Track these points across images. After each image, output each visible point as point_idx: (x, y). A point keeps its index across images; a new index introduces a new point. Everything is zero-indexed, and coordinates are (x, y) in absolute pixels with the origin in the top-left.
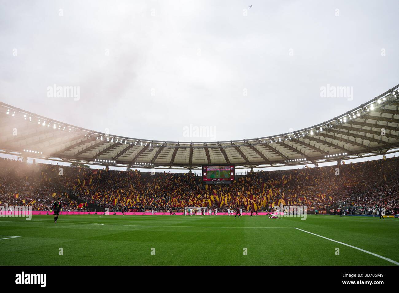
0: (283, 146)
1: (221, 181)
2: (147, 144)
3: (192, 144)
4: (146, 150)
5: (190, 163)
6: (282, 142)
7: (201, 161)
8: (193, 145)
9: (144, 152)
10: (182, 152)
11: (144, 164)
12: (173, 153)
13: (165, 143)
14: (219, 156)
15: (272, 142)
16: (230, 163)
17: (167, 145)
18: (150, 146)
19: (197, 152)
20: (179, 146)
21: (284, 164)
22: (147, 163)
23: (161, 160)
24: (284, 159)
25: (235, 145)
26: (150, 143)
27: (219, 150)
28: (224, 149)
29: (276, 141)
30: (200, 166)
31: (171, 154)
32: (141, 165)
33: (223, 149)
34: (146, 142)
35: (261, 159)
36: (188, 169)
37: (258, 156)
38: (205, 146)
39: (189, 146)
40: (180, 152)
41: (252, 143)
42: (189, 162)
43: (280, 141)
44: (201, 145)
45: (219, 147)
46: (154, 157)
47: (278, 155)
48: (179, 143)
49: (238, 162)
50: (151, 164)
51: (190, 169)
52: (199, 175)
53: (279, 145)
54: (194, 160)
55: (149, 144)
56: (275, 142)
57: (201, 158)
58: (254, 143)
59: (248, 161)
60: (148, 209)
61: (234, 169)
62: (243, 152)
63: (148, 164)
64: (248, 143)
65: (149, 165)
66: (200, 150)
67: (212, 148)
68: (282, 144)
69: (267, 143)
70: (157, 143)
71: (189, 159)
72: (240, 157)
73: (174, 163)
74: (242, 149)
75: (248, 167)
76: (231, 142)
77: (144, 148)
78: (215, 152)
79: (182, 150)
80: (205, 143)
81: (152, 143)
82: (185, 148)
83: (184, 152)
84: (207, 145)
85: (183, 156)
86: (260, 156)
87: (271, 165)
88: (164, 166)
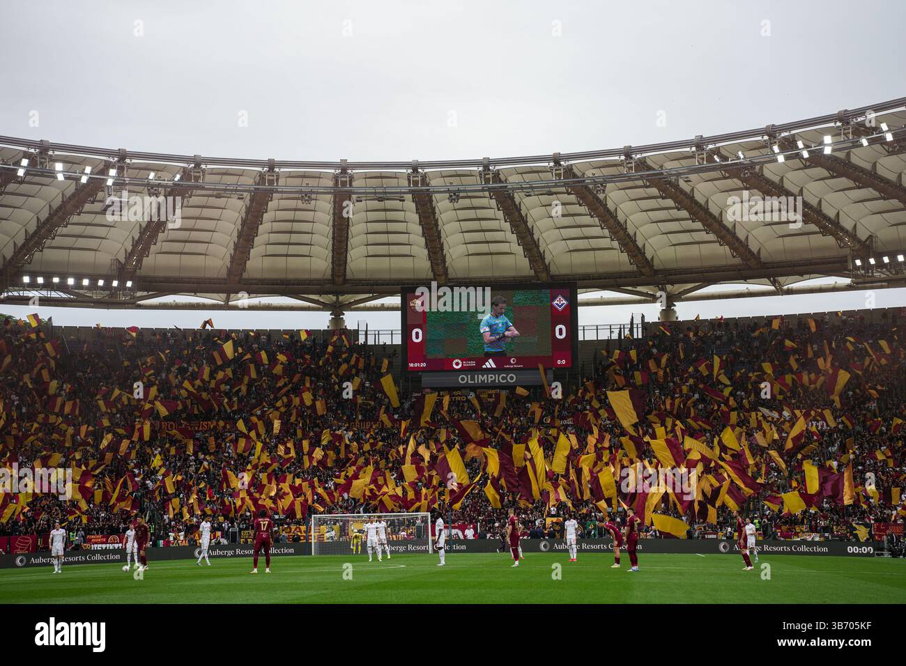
0: (844, 182)
1: (499, 369)
2: (88, 170)
3: (344, 171)
4: (87, 207)
5: (333, 275)
6: (841, 155)
7: (397, 263)
8: (352, 178)
9: (75, 219)
10: (290, 215)
11: (78, 285)
12: (244, 223)
13: (198, 165)
14: (489, 236)
15: (781, 159)
16: (552, 277)
17: (208, 178)
18: (110, 182)
19: (372, 216)
20: (271, 182)
21: (848, 281)
22: (94, 280)
23: (174, 260)
24: (847, 251)
25: (575, 176)
26: (108, 166)
27: (493, 202)
28: (517, 200)
29: (806, 154)
30: (392, 294)
31: (233, 226)
32: (62, 287)
33: (512, 199)
34: (84, 162)
35: (721, 253)
36: (325, 307)
37: (703, 236)
38: (416, 183)
39: (331, 183)
40: (281, 215)
41: (669, 165)
42: (329, 272)
43: (828, 151)
44: (395, 177)
45: (490, 190)
46: (135, 245)
47: (816, 229)
48: (272, 165)
49: (592, 270)
50: (115, 283)
51: (337, 310)
52: (385, 340)
53: (820, 172)
54: (359, 260)
55: (104, 171)
56: (799, 156)
57: (395, 250)
58: (684, 162)
59: (648, 263)
60: (100, 530)
61: (573, 305)
62: (621, 218)
63: (101, 283)
64: (650, 168)
65: (108, 286)
66: (389, 204)
67: (454, 196)
68: (839, 167)
69: (752, 165)
70: (149, 168)
71: (327, 253)
72: (606, 242)
73: (245, 275)
74: (614, 196)
75: (646, 294)
76: (557, 159)
77: (73, 195)
78: (471, 214)
79: (292, 203)
80: (415, 167)
81: (121, 169)
82: (306, 196)
83: (300, 215)
84: (424, 177)
85: (295, 238)
86: (712, 237)
87: (774, 283)
88: (194, 291)
